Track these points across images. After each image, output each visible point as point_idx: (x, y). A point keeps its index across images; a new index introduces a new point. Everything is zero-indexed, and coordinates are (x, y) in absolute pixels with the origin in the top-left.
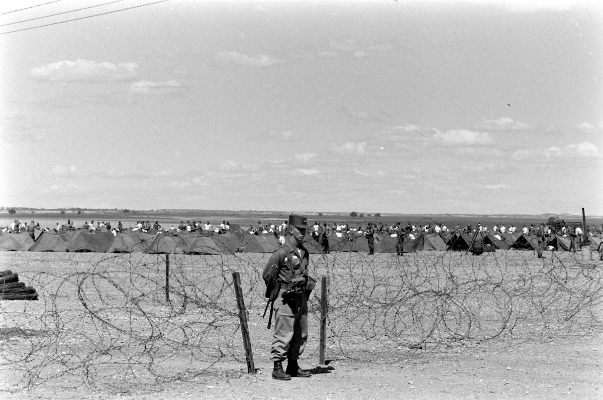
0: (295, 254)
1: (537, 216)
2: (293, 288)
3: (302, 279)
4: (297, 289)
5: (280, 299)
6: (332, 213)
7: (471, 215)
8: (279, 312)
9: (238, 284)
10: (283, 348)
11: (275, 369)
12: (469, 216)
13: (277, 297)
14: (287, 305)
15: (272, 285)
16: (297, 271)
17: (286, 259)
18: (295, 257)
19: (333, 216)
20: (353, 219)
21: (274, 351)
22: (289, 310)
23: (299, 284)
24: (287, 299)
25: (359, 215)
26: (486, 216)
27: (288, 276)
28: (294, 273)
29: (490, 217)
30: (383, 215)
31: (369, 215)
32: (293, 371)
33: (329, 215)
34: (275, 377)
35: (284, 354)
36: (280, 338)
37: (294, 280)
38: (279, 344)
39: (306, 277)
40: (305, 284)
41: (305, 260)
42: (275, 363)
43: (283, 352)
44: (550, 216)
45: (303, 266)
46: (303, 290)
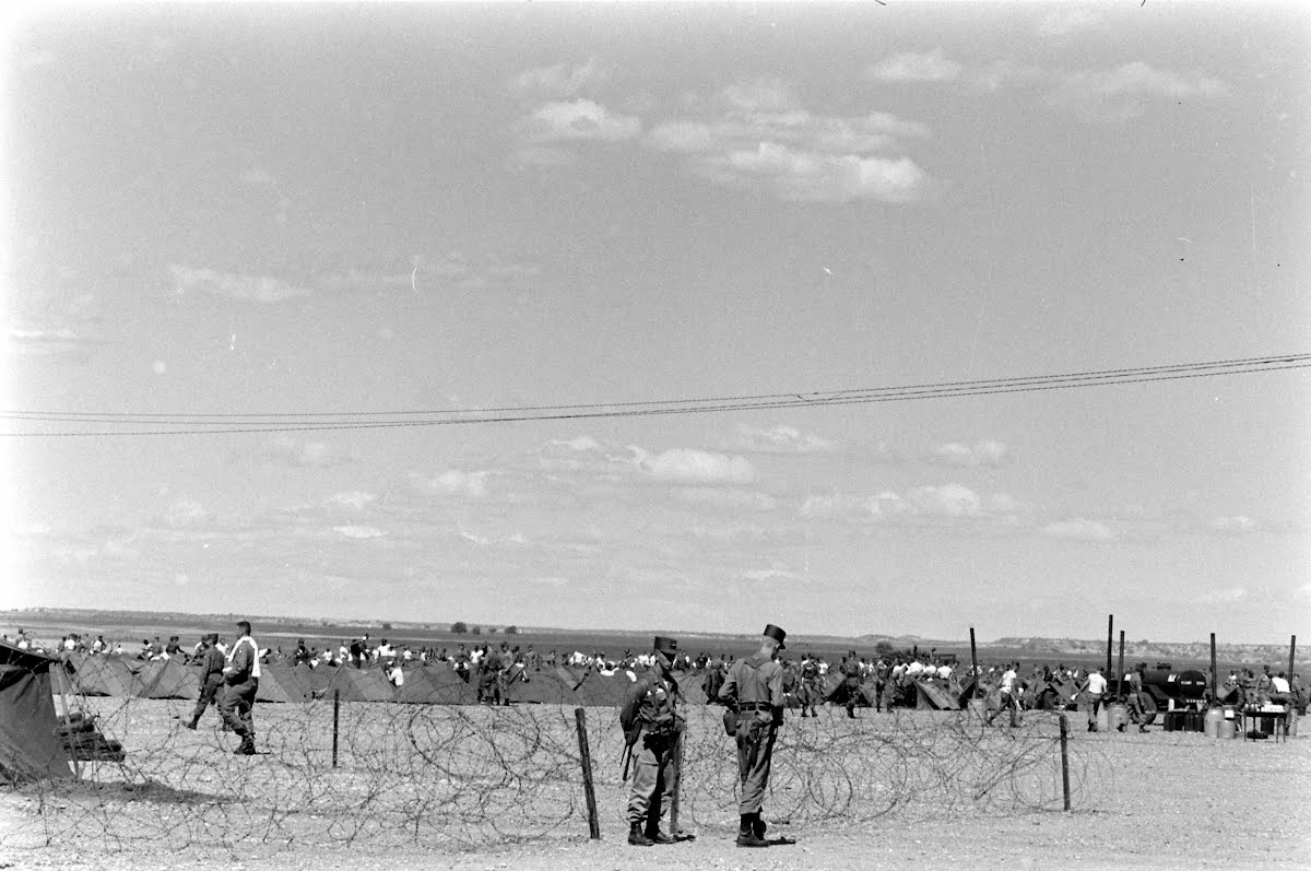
0: (660, 687)
1: (851, 639)
2: (658, 728)
3: (668, 717)
4: (663, 730)
5: (641, 742)
6: (410, 624)
7: (710, 635)
8: (640, 759)
9: (582, 723)
10: (643, 805)
11: (632, 833)
12: (708, 637)
13: (636, 740)
14: (649, 751)
15: (630, 725)
16: (663, 709)
17: (649, 693)
18: (660, 690)
19: (412, 630)
20: (457, 638)
21: (632, 809)
22: (653, 756)
23: (666, 724)
24: (650, 743)
25: (469, 629)
26: (742, 636)
27: (651, 714)
28: (658, 710)
29: (750, 639)
30: (520, 632)
31: (493, 630)
32: (653, 835)
33: (403, 627)
34: (632, 842)
35: (645, 813)
36: (639, 793)
37: (658, 719)
38: (638, 800)
39: (673, 715)
40: (673, 724)
41: (672, 695)
42: (633, 824)
43: (643, 810)
44: (878, 641)
45: (670, 702)
46: (669, 731)
